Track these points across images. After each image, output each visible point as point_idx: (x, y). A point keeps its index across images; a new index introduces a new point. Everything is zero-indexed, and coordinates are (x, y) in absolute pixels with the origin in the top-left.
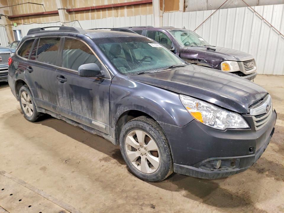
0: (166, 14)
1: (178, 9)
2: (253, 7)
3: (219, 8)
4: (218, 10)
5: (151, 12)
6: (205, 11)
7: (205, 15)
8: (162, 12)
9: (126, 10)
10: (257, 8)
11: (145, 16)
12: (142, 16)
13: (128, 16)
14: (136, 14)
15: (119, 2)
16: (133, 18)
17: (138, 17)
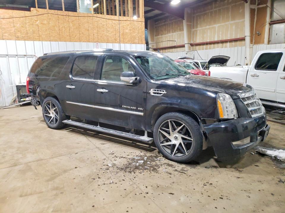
0: (255, 46)
1: (263, 43)
5: (245, 45)
8: (252, 45)
9: (228, 44)
11: (241, 47)
12: (239, 47)
13: (229, 47)
14: (235, 46)
15: (224, 39)
16: (233, 48)
17: (236, 48)
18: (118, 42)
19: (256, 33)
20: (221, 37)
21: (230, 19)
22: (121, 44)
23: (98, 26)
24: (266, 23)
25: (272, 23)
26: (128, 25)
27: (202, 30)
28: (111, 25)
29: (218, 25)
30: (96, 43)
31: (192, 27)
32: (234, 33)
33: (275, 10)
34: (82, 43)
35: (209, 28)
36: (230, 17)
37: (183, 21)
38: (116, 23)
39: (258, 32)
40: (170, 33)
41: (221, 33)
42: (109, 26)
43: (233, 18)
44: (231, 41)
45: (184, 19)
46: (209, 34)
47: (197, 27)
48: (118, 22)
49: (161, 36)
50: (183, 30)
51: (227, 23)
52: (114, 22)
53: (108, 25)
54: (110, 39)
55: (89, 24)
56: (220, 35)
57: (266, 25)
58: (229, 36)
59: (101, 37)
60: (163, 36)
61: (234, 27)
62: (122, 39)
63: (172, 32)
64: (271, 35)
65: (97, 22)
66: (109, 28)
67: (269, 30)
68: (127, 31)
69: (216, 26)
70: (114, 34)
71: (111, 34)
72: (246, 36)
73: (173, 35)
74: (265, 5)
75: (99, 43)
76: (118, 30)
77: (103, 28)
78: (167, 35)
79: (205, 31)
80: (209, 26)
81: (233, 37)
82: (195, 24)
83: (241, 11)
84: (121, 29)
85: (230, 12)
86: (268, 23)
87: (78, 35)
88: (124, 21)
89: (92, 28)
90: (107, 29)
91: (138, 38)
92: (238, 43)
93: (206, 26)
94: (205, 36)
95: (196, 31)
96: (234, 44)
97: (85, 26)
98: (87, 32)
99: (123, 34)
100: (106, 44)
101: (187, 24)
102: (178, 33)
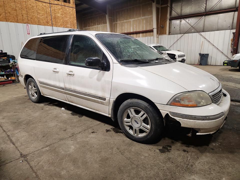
0: (160, 36)
2: (200, 33)
3: (185, 33)
4: (185, 34)
5: (153, 35)
6: (178, 35)
7: (178, 37)
8: (158, 35)
9: (141, 35)
10: (202, 33)
11: (150, 37)
12: (149, 37)
13: (142, 37)
15: (138, 31)
16: (144, 38)
17: (147, 38)
18: (50, 25)
19: (160, 27)
20: (135, 29)
21: (141, 15)
22: (54, 27)
23: (27, 7)
24: (167, 19)
25: (171, 19)
26: (60, 9)
27: (120, 23)
28: (42, 8)
29: (133, 19)
30: (26, 24)
31: (113, 21)
32: (145, 26)
33: (173, 9)
34: (9, 23)
35: (126, 22)
36: (142, 13)
37: (106, 15)
38: (47, 6)
39: (162, 26)
40: (95, 25)
41: (135, 26)
42: (40, 8)
43: (144, 15)
44: (143, 32)
45: (107, 14)
46: (126, 27)
47: (117, 21)
48: (49, 5)
49: (88, 28)
50: (106, 23)
51: (139, 18)
52: (44, 4)
53: (38, 7)
54: (41, 21)
55: (16, 3)
56: (135, 28)
57: (167, 20)
58: (141, 28)
59: (31, 18)
60: (90, 27)
61: (145, 22)
62: (54, 23)
63: (98, 25)
64: (171, 28)
65: (25, 2)
66: (40, 10)
67: (170, 24)
68: (59, 15)
69: (132, 20)
70: (45, 17)
71: (43, 16)
72: (154, 28)
73: (98, 27)
74: (166, 5)
75: (29, 25)
76: (49, 13)
77: (33, 9)
78: (93, 27)
79: (123, 24)
80: (126, 20)
81: (144, 29)
82: (115, 18)
83: (149, 9)
84: (53, 13)
85: (141, 10)
86: (169, 19)
87: (4, 14)
88: (55, 5)
89: (20, 9)
90: (38, 11)
91: (70, 23)
92: (148, 34)
93: (123, 20)
94: (123, 28)
95: (117, 24)
96: (145, 35)
97: (11, 5)
98: (14, 11)
99: (55, 18)
100: (38, 26)
101: (109, 18)
102: (102, 25)
